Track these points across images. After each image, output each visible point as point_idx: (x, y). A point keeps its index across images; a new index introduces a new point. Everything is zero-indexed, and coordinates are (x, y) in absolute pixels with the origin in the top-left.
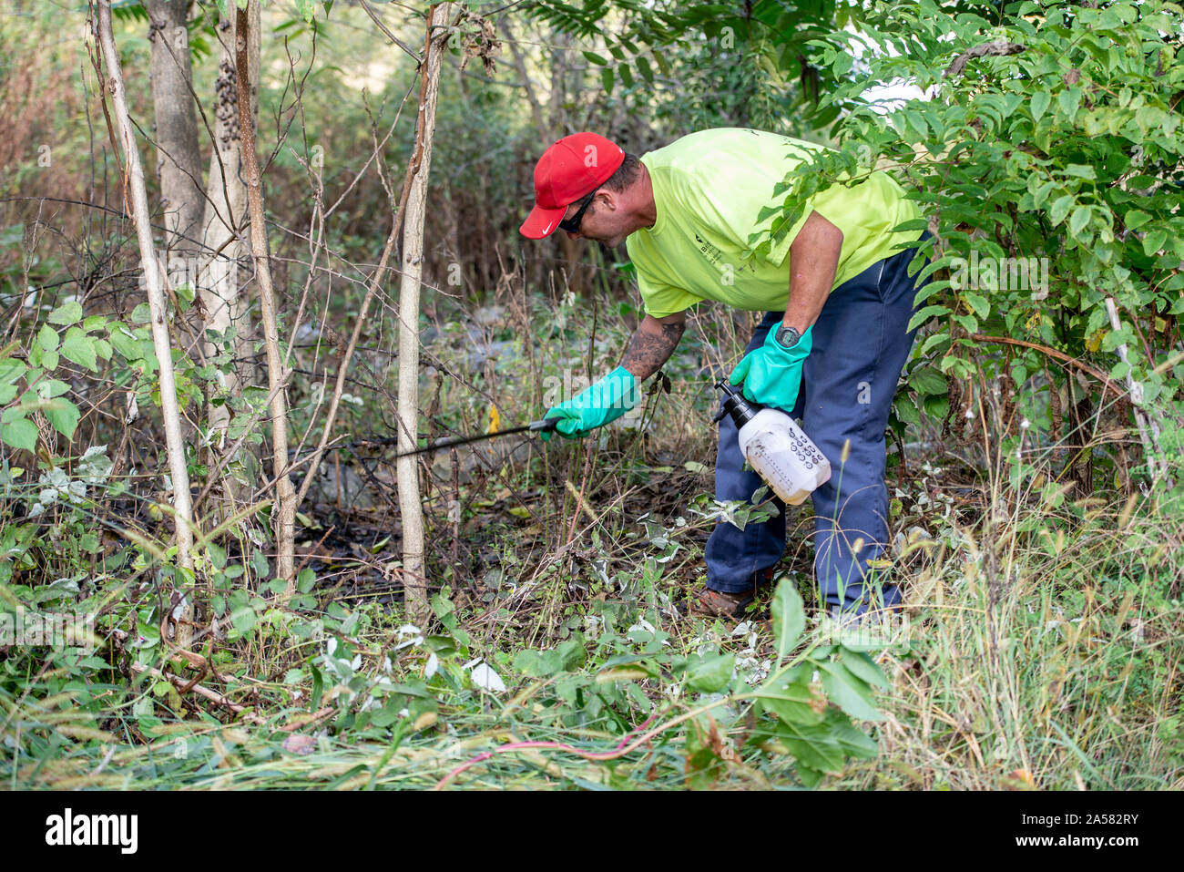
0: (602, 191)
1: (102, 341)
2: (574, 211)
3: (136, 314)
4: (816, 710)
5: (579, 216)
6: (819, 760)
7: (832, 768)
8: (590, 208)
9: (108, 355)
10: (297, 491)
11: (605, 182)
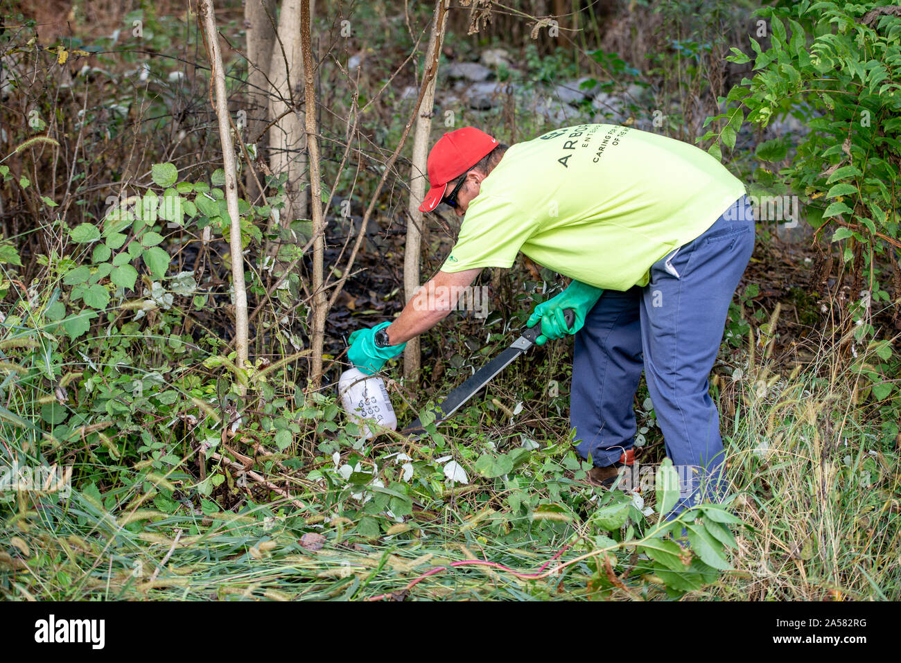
0: (472, 172)
1: (190, 203)
2: (452, 188)
3: (215, 178)
4: (683, 562)
5: (456, 192)
6: (684, 584)
7: (694, 588)
8: (464, 186)
9: (193, 213)
10: (328, 299)
11: (475, 165)
